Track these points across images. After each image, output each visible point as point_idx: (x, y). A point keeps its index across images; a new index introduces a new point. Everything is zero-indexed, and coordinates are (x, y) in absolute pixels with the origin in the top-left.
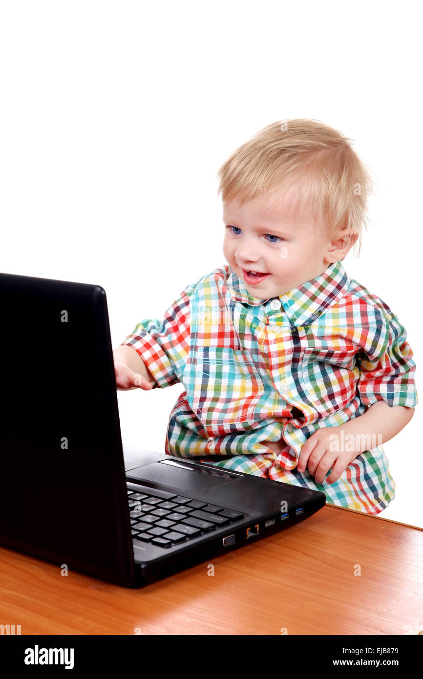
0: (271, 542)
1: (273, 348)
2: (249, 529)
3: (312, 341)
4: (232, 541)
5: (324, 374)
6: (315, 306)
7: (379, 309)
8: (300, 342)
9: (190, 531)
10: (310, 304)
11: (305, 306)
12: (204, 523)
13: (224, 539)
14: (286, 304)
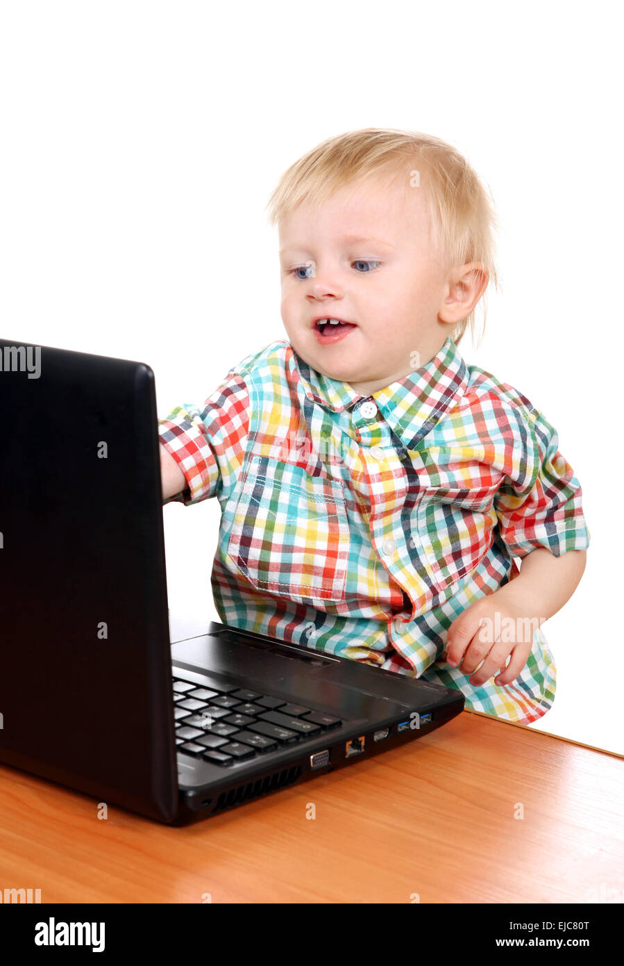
0: (382, 763)
1: (378, 489)
2: (350, 743)
3: (436, 474)
4: (324, 761)
5: (450, 522)
6: (426, 410)
7: (518, 408)
8: (417, 478)
9: (261, 743)
10: (419, 408)
11: (412, 410)
12: (283, 731)
13: (312, 757)
14: (385, 408)
